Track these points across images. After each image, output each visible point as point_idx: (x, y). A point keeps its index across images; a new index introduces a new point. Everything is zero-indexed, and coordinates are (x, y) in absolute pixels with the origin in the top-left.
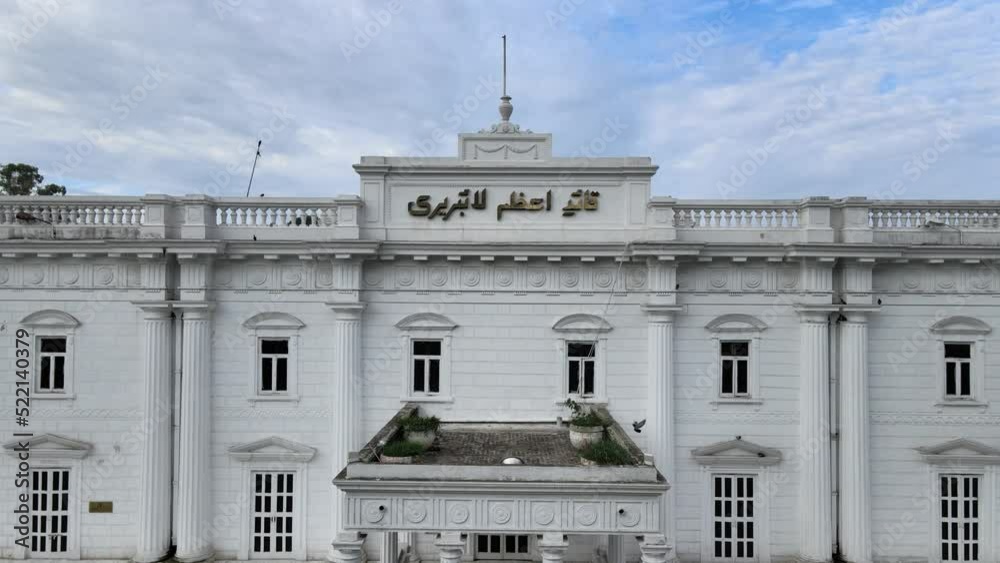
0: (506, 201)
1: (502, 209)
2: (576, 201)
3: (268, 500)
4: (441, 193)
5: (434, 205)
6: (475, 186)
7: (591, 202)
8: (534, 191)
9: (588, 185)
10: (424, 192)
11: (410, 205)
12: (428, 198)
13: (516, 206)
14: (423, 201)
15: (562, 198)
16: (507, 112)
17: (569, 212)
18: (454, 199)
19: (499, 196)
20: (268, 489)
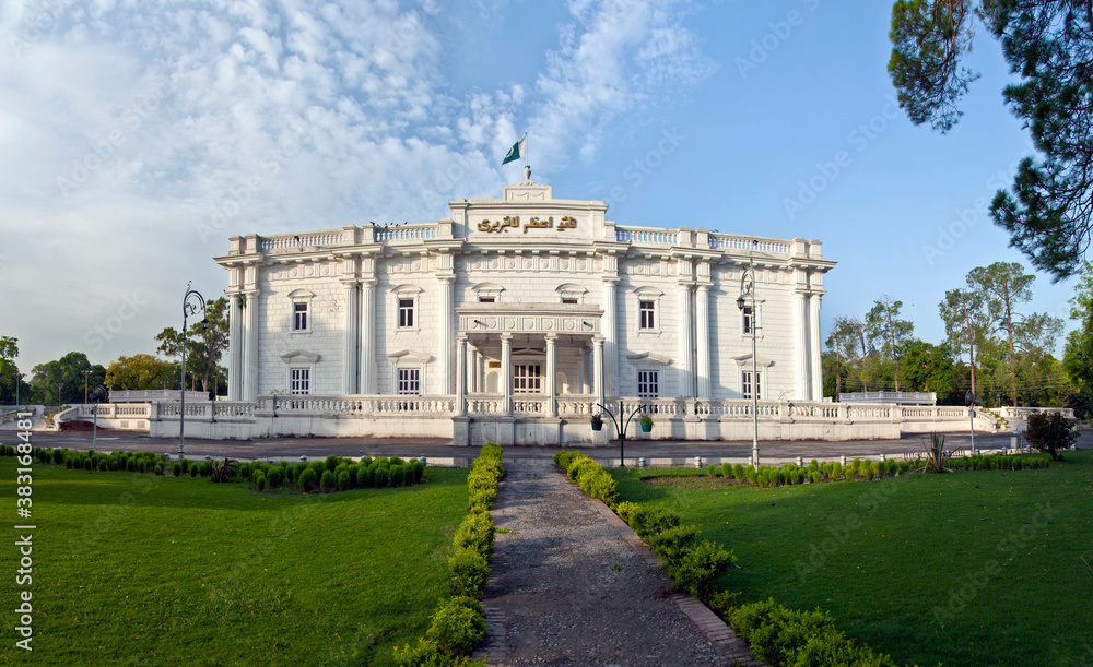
0: (528, 222)
1: (527, 227)
2: (564, 222)
3: (406, 383)
4: (496, 217)
5: (491, 224)
6: (512, 213)
7: (572, 223)
8: (543, 218)
9: (571, 214)
10: (486, 218)
11: (479, 225)
12: (488, 222)
13: (535, 224)
14: (486, 222)
15: (557, 222)
17: (561, 228)
18: (502, 222)
19: (525, 220)
20: (406, 378)
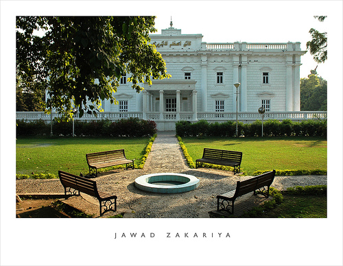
0: (171, 43)
1: (171, 45)
4: (158, 42)
6: (165, 40)
7: (189, 44)
8: (177, 41)
9: (189, 40)
12: (155, 43)
15: (183, 42)
16: (171, 24)
17: (185, 45)
18: (161, 43)
20: (123, 105)
